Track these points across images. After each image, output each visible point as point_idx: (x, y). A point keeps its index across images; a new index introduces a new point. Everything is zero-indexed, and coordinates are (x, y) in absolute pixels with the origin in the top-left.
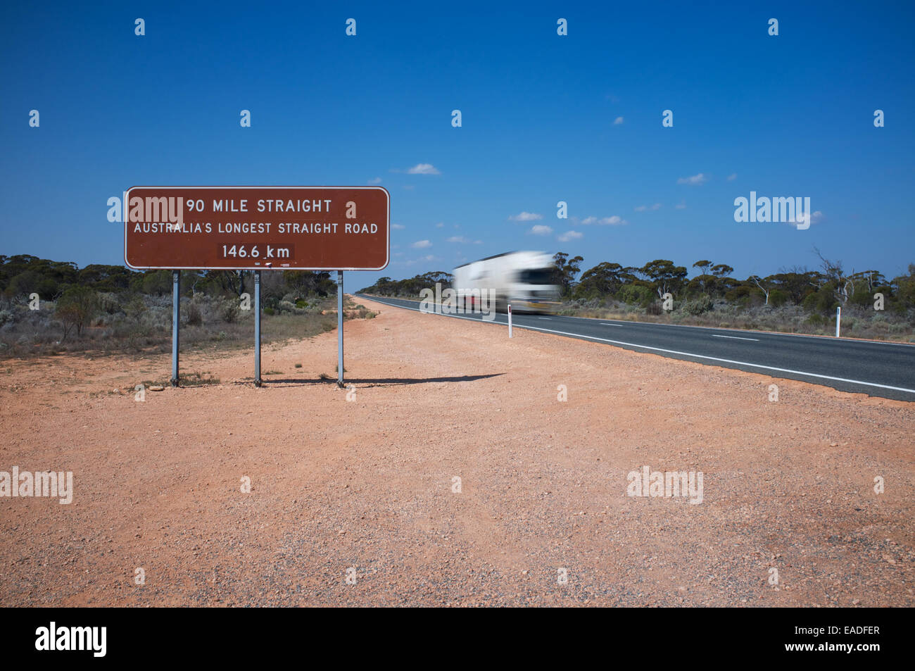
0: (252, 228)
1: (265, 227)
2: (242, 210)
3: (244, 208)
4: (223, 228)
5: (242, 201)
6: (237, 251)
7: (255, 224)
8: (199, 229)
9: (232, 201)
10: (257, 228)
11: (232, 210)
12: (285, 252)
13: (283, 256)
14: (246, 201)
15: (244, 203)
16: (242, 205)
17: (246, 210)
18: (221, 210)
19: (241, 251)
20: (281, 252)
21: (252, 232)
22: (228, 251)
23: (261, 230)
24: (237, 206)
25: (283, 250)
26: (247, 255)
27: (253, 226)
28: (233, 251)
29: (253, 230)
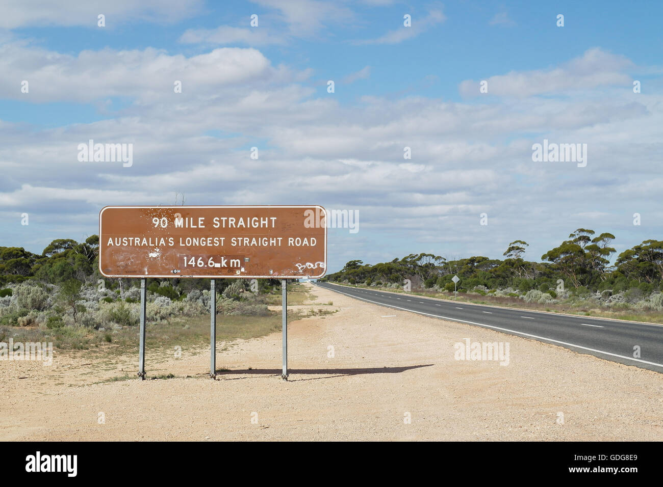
0: (209, 242)
1: (220, 241)
2: (200, 226)
3: (201, 225)
4: (184, 242)
5: (200, 219)
6: (196, 262)
7: (211, 238)
8: (164, 243)
9: (192, 219)
10: (213, 242)
11: (192, 226)
12: (237, 263)
13: (235, 266)
14: (203, 219)
15: (201, 220)
16: (200, 222)
17: (204, 227)
18: (182, 227)
19: (199, 261)
20: (233, 263)
21: (208, 245)
22: (188, 261)
23: (216, 243)
24: (196, 223)
25: (235, 261)
26: (204, 265)
27: (210, 240)
28: (192, 262)
29: (210, 243)
